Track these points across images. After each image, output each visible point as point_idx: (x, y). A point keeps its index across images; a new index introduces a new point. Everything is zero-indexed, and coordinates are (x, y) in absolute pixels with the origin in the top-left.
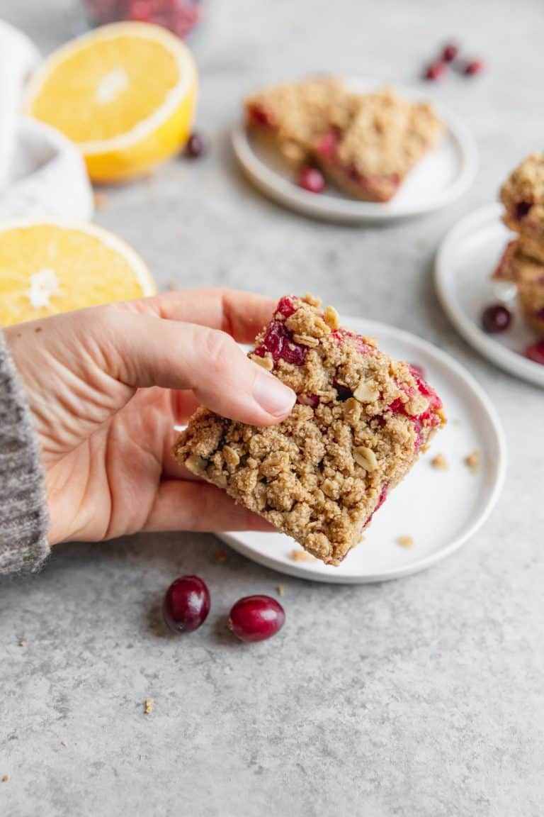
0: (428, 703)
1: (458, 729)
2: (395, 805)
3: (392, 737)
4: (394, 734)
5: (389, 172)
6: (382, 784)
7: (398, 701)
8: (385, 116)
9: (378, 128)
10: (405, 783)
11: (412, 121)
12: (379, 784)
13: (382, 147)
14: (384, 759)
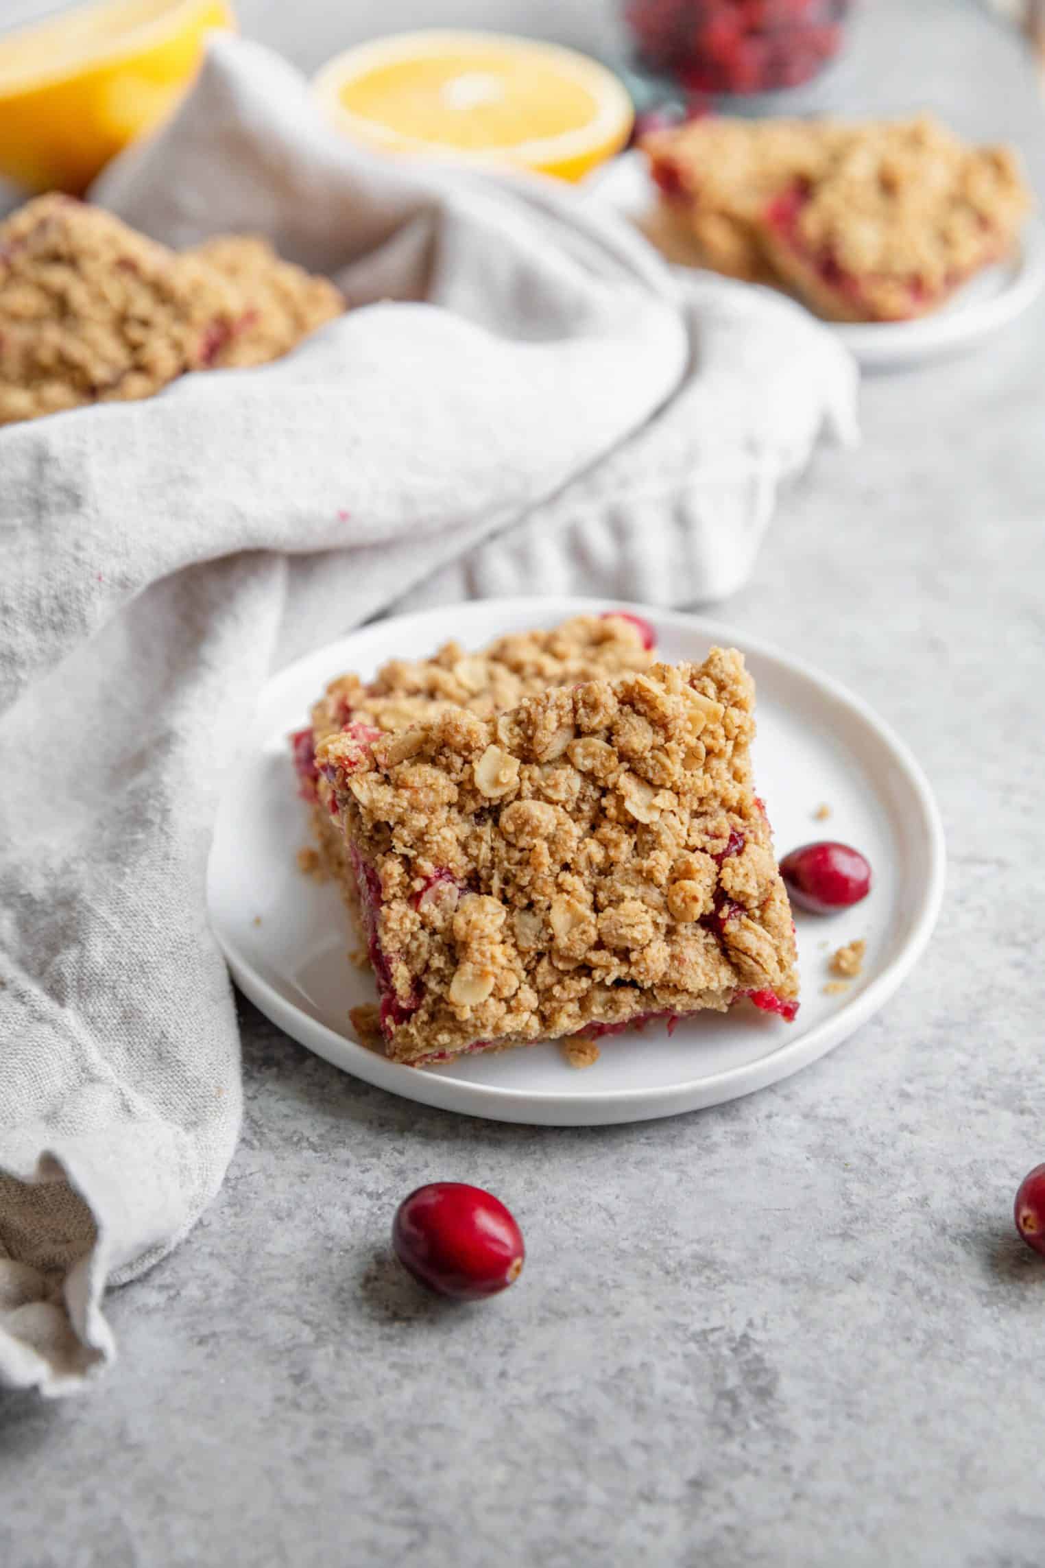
0: (316, 1151)
1: (370, 1195)
2: (204, 1330)
3: (226, 1210)
4: (231, 1205)
5: (901, 266)
6: (183, 1293)
7: (252, 1148)
8: (903, 163)
9: (888, 185)
10: (235, 1291)
11: (963, 177)
12: (178, 1294)
13: (891, 220)
14: (199, 1249)
